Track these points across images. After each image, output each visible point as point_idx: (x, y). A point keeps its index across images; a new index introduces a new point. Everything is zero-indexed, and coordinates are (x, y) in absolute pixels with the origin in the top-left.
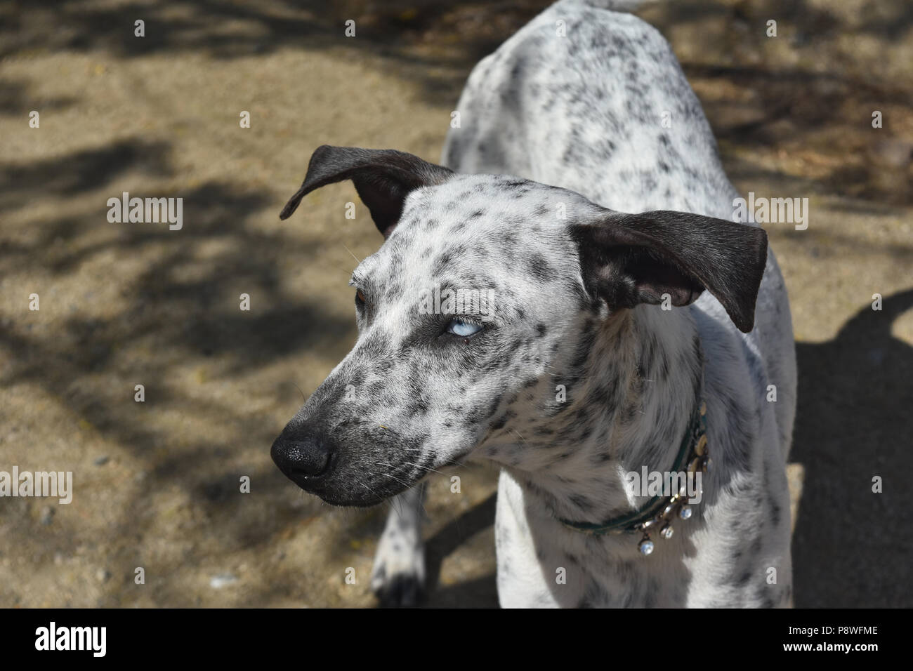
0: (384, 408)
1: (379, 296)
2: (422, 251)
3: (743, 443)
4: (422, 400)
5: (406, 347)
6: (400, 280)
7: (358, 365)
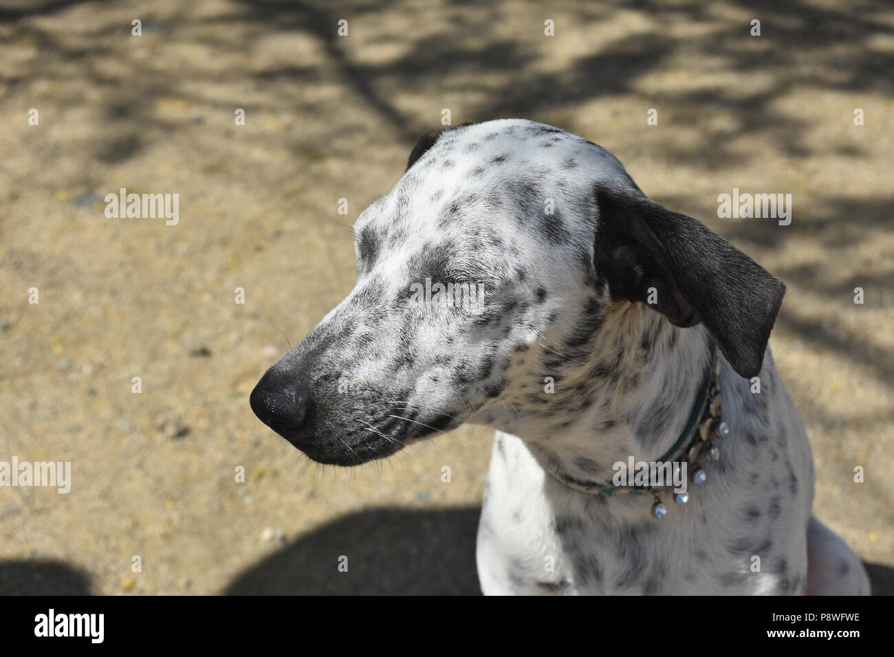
0: (369, 362)
1: (380, 242)
2: (432, 193)
4: (409, 353)
5: (402, 298)
7: (351, 314)
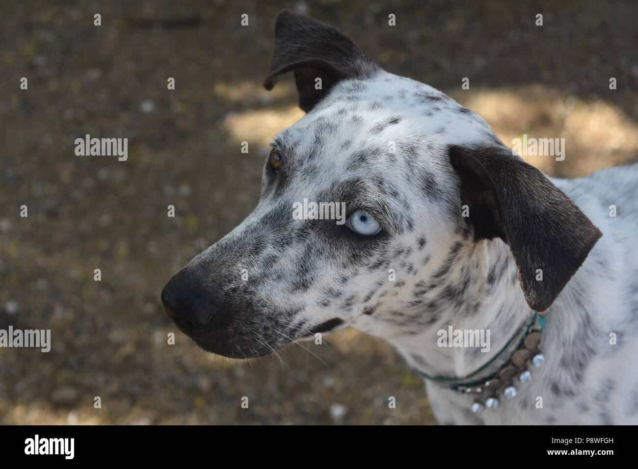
1: (295, 169)
2: (342, 142)
3: (583, 354)
4: (306, 280)
5: (306, 228)
6: (317, 161)
